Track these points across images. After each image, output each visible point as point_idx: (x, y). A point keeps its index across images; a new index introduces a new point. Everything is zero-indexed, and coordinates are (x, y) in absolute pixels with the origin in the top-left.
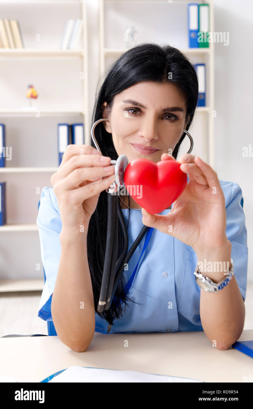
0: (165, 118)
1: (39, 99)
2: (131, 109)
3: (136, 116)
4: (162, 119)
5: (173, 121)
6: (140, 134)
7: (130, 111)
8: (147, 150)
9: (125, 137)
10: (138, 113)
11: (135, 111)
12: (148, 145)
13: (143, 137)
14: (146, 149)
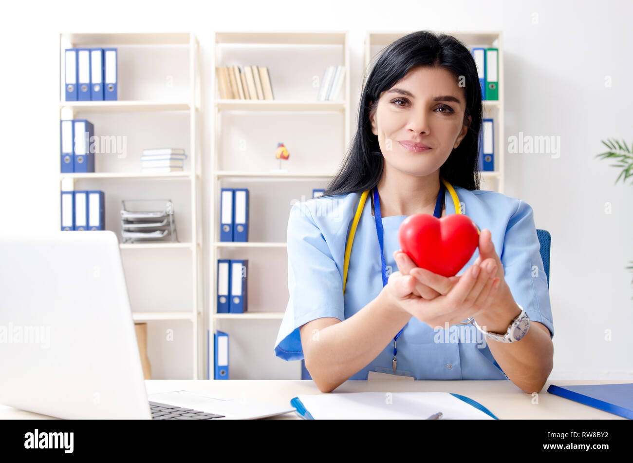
0: (438, 110)
1: (290, 158)
2: (397, 101)
3: (404, 108)
4: (435, 111)
5: (448, 114)
6: (408, 127)
7: (397, 103)
8: (417, 148)
9: (392, 133)
10: (406, 104)
11: (402, 103)
12: (418, 140)
13: (412, 130)
14: (416, 145)
